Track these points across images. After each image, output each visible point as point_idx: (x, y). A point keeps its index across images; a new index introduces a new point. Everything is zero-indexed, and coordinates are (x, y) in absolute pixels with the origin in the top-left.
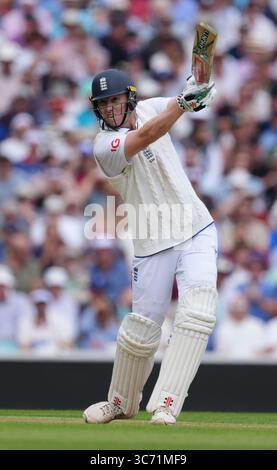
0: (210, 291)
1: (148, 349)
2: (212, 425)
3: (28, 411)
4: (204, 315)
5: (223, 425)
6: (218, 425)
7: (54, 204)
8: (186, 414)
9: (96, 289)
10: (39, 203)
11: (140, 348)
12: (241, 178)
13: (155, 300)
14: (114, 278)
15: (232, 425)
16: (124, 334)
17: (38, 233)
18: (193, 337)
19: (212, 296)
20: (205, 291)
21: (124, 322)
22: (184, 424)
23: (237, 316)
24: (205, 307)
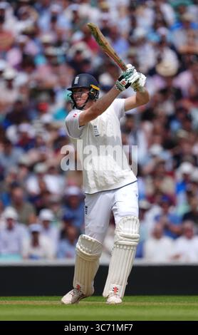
0: (134, 219)
1: (94, 257)
2: (143, 304)
3: (20, 297)
4: (131, 235)
5: (150, 304)
6: (147, 304)
7: (41, 168)
8: (127, 297)
9: (68, 221)
10: (31, 169)
11: (89, 256)
12: (157, 149)
13: (98, 225)
14: (78, 213)
15: (155, 304)
16: (79, 247)
17: (33, 186)
18: (126, 249)
19: (135, 222)
20: (130, 220)
21: (79, 240)
22: (126, 303)
23: (157, 235)
24: (131, 229)
